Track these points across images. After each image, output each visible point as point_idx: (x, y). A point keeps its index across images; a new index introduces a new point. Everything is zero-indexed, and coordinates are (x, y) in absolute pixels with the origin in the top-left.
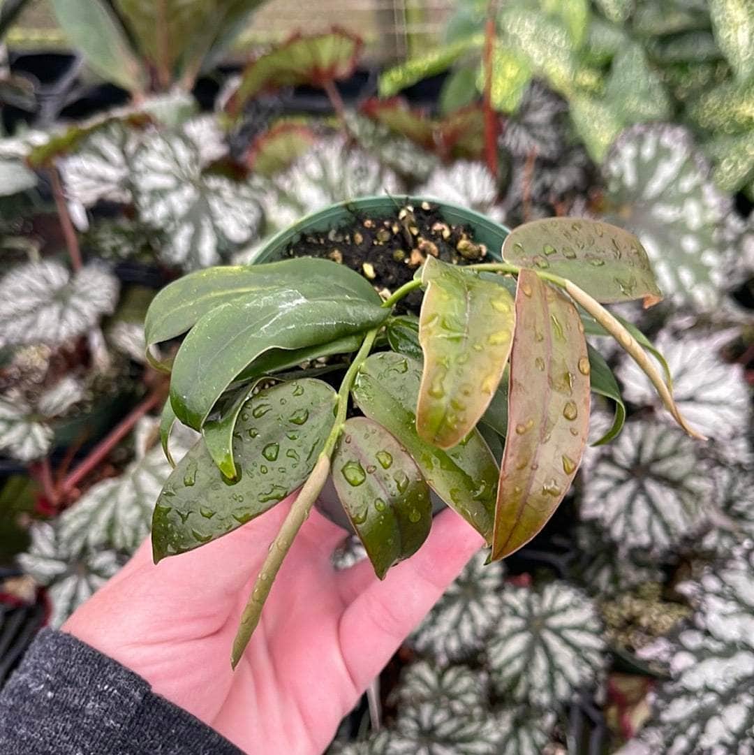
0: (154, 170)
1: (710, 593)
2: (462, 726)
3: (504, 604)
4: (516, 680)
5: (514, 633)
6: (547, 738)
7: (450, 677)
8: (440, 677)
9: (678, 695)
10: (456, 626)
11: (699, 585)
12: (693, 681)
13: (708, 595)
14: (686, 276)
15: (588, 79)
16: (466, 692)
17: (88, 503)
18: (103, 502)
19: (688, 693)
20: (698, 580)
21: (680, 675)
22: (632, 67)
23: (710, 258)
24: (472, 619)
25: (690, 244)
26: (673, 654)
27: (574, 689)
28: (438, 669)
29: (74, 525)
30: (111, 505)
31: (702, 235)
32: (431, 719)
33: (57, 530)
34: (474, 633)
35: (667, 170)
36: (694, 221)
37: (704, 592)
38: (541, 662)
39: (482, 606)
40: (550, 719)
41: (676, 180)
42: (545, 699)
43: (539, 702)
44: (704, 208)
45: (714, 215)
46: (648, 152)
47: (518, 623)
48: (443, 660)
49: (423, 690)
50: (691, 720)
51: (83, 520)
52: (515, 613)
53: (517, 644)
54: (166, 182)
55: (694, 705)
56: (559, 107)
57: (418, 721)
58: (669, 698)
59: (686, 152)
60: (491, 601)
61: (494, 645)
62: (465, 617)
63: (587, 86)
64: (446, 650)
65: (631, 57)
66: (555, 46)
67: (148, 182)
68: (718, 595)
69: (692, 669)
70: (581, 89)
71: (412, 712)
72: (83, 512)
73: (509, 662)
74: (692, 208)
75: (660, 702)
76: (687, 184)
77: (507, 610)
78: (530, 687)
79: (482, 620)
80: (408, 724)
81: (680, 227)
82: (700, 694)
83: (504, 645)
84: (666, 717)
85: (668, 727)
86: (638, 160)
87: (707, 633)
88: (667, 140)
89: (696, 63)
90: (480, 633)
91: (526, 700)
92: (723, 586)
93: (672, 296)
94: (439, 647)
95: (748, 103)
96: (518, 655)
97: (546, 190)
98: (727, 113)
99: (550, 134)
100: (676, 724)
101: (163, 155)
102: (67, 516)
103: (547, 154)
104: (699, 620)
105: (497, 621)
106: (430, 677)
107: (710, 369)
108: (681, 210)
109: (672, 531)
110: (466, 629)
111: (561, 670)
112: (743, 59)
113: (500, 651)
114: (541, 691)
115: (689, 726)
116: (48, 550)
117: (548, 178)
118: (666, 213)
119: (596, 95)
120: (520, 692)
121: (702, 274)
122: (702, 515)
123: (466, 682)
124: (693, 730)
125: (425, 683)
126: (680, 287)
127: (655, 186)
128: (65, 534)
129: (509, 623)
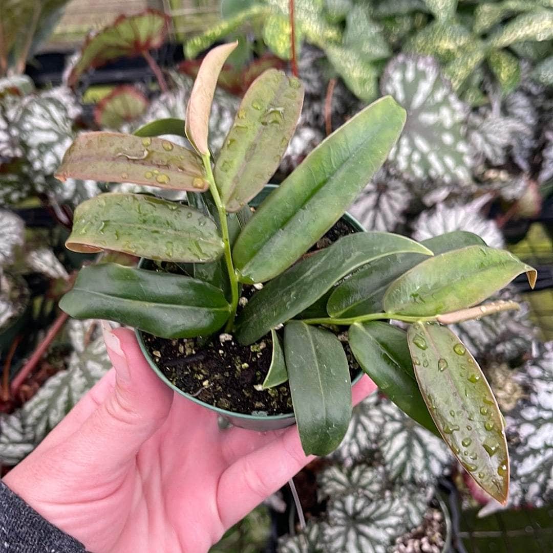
0: (40, 129)
1: (535, 378)
2: (378, 507)
3: (385, 414)
4: (403, 466)
5: (395, 433)
6: (427, 506)
7: (356, 474)
8: (349, 475)
9: (527, 455)
10: (354, 436)
11: (527, 374)
12: (536, 443)
13: (534, 380)
14: (449, 161)
15: (332, 33)
16: (371, 483)
17: (45, 393)
18: (58, 390)
19: (534, 452)
20: (524, 371)
21: (527, 439)
22: (359, 22)
23: (462, 147)
24: (365, 429)
25: (448, 139)
26: (518, 426)
27: (443, 466)
28: (345, 471)
29: (36, 413)
30: (65, 391)
31: (453, 130)
32: (354, 508)
33: (22, 419)
34: (368, 439)
35: (425, 87)
36: (448, 122)
37: (531, 378)
38: (418, 450)
39: (370, 418)
40: (431, 491)
41: (432, 94)
42: (425, 477)
43: (421, 480)
44: (453, 112)
45: (460, 116)
46: (410, 75)
47: (397, 425)
48: (349, 462)
49: (340, 488)
50: (538, 471)
51: (43, 407)
52: (393, 419)
53: (400, 441)
54: (52, 137)
55: (540, 459)
56: (317, 54)
57: (344, 511)
58: (521, 459)
59: (436, 72)
60: (375, 412)
61: (385, 444)
62: (360, 427)
63: (331, 38)
64: (350, 455)
65: (358, 14)
66: (306, 10)
67: (37, 138)
68: (541, 378)
69: (534, 434)
70: (329, 41)
71: (338, 505)
72: (42, 401)
73: (397, 455)
74: (445, 112)
75: (515, 463)
76: (439, 96)
77: (387, 418)
78: (414, 470)
79: (372, 428)
80: (336, 514)
81: (439, 127)
82: (542, 451)
83: (391, 442)
84: (521, 472)
85: (523, 479)
86: (404, 81)
87: (540, 407)
88: (421, 66)
89: (400, 16)
90: (373, 437)
91: (413, 481)
92: (544, 372)
93: (443, 176)
94: (345, 453)
95: (445, 40)
96: (402, 448)
97: (317, 117)
98: (431, 47)
99: (312, 76)
100: (528, 476)
101: (43, 116)
102: (28, 406)
103: (313, 91)
104: (534, 399)
105: (382, 427)
106: (342, 477)
107: (476, 225)
108: (438, 115)
109: (478, 343)
110: (362, 436)
111: (433, 454)
112: (441, 8)
113: (390, 449)
114: (422, 472)
115: (538, 476)
116: (16, 436)
117: (316, 107)
118: (429, 118)
119: (338, 44)
120: (407, 476)
121: (458, 158)
122: (503, 327)
123: (369, 475)
124: (541, 478)
125: (340, 482)
126: (447, 170)
127: (418, 100)
128: (30, 420)
129: (391, 427)
